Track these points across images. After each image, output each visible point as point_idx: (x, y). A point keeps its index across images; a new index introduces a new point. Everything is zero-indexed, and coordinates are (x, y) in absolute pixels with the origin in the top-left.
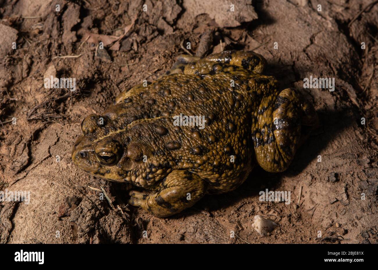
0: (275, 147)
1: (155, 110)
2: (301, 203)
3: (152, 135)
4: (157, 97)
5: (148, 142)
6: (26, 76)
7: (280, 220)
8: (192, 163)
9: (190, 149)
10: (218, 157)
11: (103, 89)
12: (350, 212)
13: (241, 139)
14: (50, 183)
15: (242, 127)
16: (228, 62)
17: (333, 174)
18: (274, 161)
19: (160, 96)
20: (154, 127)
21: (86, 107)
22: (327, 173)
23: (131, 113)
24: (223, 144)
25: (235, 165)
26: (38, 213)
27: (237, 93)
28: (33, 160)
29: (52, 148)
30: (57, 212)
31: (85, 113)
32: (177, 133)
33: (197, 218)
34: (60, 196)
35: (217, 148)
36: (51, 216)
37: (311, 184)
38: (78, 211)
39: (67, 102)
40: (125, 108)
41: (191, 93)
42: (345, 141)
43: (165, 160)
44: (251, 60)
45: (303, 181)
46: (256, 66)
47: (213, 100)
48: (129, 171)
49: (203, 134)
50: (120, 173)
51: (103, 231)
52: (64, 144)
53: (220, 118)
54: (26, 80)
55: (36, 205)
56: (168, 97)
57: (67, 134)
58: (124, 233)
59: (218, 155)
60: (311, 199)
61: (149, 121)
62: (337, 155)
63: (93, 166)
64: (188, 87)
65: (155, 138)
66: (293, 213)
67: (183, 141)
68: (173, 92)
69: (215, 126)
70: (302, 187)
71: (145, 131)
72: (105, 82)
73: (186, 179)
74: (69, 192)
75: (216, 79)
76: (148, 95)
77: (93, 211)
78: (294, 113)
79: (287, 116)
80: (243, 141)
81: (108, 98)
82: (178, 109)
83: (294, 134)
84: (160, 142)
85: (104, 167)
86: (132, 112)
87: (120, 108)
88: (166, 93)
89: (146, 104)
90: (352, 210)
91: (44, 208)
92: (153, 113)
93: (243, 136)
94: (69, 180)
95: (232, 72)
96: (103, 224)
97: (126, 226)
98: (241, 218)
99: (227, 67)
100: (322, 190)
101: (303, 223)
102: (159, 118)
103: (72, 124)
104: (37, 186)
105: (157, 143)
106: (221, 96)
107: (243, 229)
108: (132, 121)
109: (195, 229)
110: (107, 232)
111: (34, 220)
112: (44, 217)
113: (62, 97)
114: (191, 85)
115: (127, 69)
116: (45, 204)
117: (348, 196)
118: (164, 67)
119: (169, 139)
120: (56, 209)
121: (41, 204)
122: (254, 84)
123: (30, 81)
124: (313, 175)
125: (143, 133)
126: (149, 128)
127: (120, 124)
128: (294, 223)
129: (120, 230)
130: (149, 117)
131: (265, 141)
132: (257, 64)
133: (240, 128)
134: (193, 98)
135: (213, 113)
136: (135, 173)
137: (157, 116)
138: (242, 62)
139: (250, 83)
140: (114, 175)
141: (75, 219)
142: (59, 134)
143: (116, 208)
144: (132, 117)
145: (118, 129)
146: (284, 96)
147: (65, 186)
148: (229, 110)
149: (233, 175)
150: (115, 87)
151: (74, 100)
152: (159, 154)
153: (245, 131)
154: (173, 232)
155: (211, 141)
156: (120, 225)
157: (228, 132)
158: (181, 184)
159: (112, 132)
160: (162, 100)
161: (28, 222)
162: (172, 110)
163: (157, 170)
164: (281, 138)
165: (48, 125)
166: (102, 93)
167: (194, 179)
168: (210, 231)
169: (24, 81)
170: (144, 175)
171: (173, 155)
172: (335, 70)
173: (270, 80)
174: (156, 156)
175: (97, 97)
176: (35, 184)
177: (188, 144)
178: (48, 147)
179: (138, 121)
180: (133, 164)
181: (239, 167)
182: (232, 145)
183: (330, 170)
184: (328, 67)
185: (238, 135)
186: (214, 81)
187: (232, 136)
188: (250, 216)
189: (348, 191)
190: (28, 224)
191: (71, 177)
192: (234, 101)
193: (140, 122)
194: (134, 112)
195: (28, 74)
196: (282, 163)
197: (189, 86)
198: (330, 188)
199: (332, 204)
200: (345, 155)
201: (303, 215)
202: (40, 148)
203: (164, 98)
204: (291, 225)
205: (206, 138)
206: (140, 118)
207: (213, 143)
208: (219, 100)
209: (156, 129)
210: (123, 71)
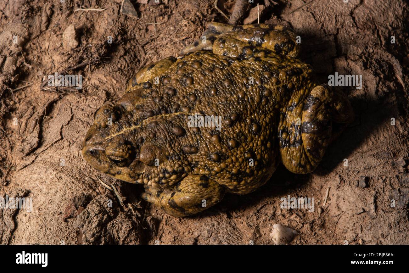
0: (302, 150)
1: (174, 103)
2: (327, 207)
3: (167, 136)
4: (177, 86)
5: (163, 144)
6: (45, 29)
7: (302, 227)
8: (209, 170)
9: (208, 155)
10: (237, 164)
11: (126, 52)
12: (376, 228)
13: (264, 142)
14: (58, 176)
15: (267, 127)
16: (259, 45)
17: (364, 178)
18: (299, 165)
19: (182, 85)
20: (171, 127)
21: (106, 76)
22: (358, 176)
23: (148, 106)
24: (244, 149)
25: (255, 171)
26: (43, 212)
27: (265, 87)
28: (43, 141)
29: (64, 129)
30: (63, 212)
31: (104, 84)
32: (195, 136)
33: (213, 219)
34: (67, 192)
35: (237, 154)
36: (56, 216)
37: (339, 187)
38: (84, 216)
39: (85, 70)
40: (143, 97)
41: (215, 86)
42: (382, 135)
43: (180, 166)
44: (285, 45)
45: (331, 182)
46: (290, 52)
47: (239, 96)
48: (141, 174)
49: (223, 138)
50: (132, 175)
51: (110, 236)
52: (78, 123)
53: (244, 118)
54: (45, 33)
55: (41, 202)
56: (190, 88)
57: (83, 110)
58: (132, 239)
59: (237, 162)
60: (337, 204)
61: (166, 117)
62: (371, 153)
63: (103, 165)
64: (212, 77)
65: (171, 140)
66: (317, 218)
67: (201, 145)
68: (196, 81)
69: (237, 128)
70: (330, 189)
71: (161, 130)
72: (130, 42)
73: (201, 187)
74: (77, 188)
75: (245, 67)
76: (169, 82)
77: (100, 215)
78: (325, 115)
79: (317, 119)
80: (267, 143)
81: (131, 63)
82: (199, 104)
83: (323, 137)
84: (176, 144)
85: (115, 168)
86: (149, 104)
87: (138, 97)
88: (188, 82)
89: (165, 96)
90: (379, 225)
91: (50, 206)
92: (172, 107)
93: (267, 137)
94: (79, 172)
95: (263, 59)
96: (110, 229)
97: (135, 231)
98: (260, 222)
99: (257, 51)
100: (349, 195)
101: (326, 232)
102: (178, 113)
103: (89, 98)
104: (44, 177)
105: (173, 145)
106: (247, 91)
107: (261, 236)
108: (148, 117)
109: (209, 234)
110: (114, 237)
111: (38, 220)
112: (49, 217)
113: (80, 65)
114: (216, 75)
115: (155, 29)
116: (51, 202)
117: (376, 207)
118: (193, 36)
119: (186, 141)
120: (62, 208)
121: (47, 202)
122: (284, 78)
123: (49, 35)
124: (343, 176)
125: (158, 134)
126: (165, 128)
127: (135, 119)
128: (317, 231)
129: (128, 235)
130: (167, 112)
131: (291, 143)
132: (291, 49)
133: (265, 128)
134: (216, 92)
135: (236, 113)
136: (148, 176)
137: (176, 111)
138: (275, 46)
139: (280, 76)
140: (125, 176)
141: (80, 226)
142: (73, 109)
143: (127, 207)
144: (148, 112)
145: (133, 124)
146: (315, 96)
147: (74, 180)
148: (254, 108)
149: (253, 182)
150: (140, 48)
151: (93, 67)
152: (174, 159)
153: (270, 131)
154: (186, 233)
155: (231, 146)
156: (129, 230)
157: (250, 135)
158: (196, 191)
159: (126, 128)
160: (183, 91)
161: (32, 222)
162: (193, 105)
163: (171, 176)
164: (308, 142)
165: (63, 97)
166: (125, 57)
167: (210, 186)
168: (225, 236)
169: (43, 35)
170: (157, 179)
171: (189, 159)
172: (382, 39)
173: (303, 70)
174: (171, 161)
175: (119, 62)
176: (43, 175)
177: (206, 149)
178: (61, 127)
179: (154, 117)
180: (146, 167)
181: (260, 172)
182: (254, 150)
183: (361, 172)
184: (376, 36)
185: (262, 138)
186: (242, 68)
187: (255, 139)
188: (269, 220)
189: (377, 200)
190: (32, 224)
191: (82, 166)
192: (261, 97)
193: (156, 118)
194: (152, 105)
195: (47, 27)
196: (308, 167)
197: (213, 75)
198: (359, 195)
199: (358, 214)
200: (380, 154)
201: (327, 222)
202: (52, 126)
203: (185, 88)
204: (313, 234)
205: (226, 143)
206: (157, 114)
207: (233, 148)
208: (245, 96)
209: (173, 129)
210: (150, 30)
